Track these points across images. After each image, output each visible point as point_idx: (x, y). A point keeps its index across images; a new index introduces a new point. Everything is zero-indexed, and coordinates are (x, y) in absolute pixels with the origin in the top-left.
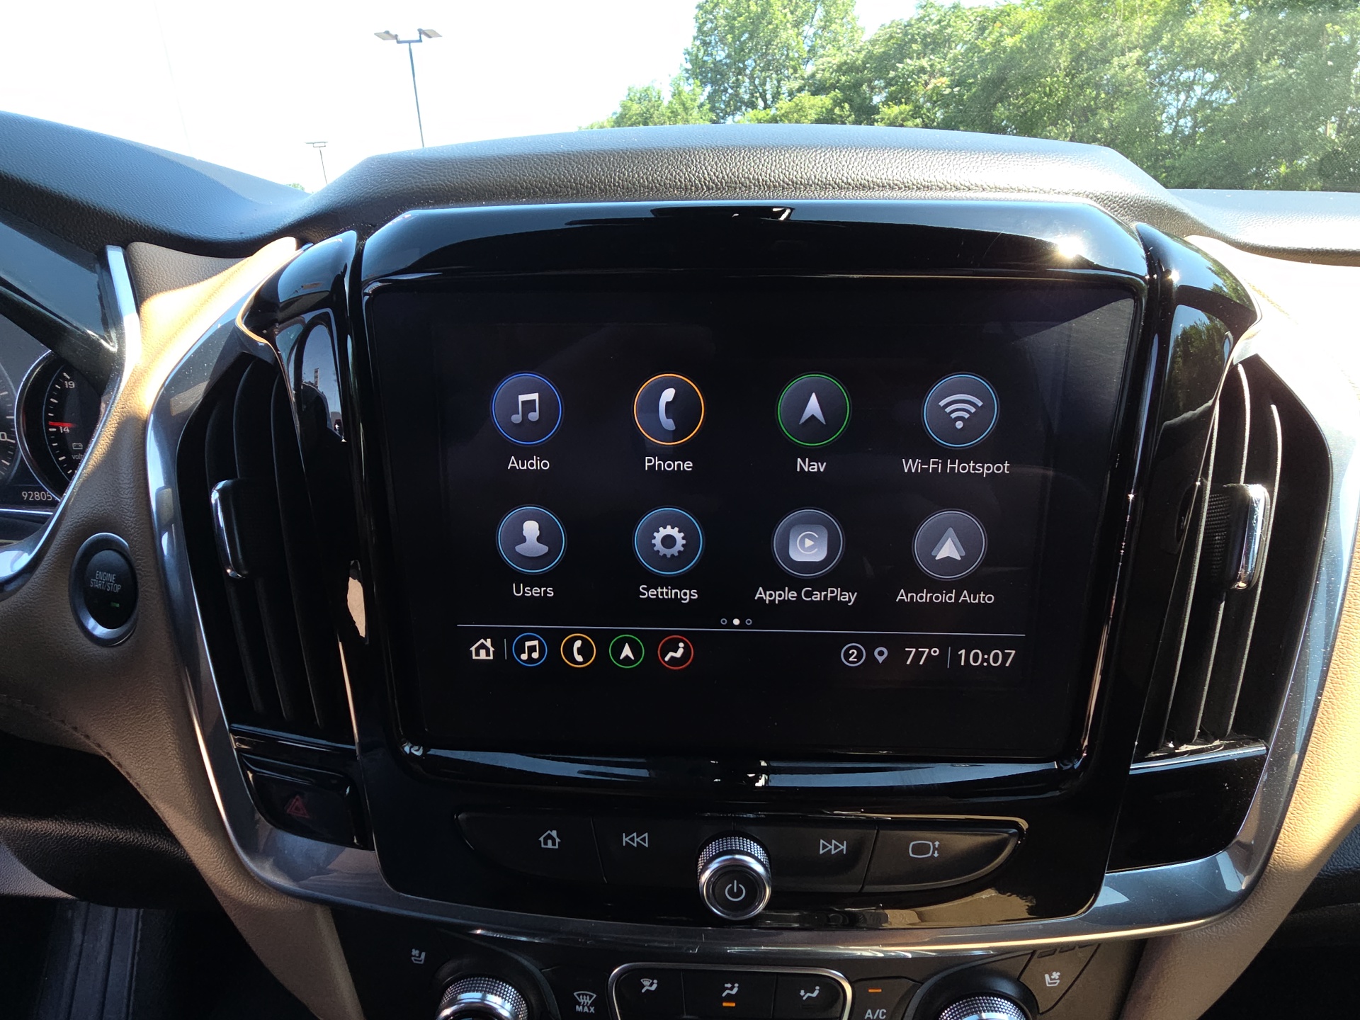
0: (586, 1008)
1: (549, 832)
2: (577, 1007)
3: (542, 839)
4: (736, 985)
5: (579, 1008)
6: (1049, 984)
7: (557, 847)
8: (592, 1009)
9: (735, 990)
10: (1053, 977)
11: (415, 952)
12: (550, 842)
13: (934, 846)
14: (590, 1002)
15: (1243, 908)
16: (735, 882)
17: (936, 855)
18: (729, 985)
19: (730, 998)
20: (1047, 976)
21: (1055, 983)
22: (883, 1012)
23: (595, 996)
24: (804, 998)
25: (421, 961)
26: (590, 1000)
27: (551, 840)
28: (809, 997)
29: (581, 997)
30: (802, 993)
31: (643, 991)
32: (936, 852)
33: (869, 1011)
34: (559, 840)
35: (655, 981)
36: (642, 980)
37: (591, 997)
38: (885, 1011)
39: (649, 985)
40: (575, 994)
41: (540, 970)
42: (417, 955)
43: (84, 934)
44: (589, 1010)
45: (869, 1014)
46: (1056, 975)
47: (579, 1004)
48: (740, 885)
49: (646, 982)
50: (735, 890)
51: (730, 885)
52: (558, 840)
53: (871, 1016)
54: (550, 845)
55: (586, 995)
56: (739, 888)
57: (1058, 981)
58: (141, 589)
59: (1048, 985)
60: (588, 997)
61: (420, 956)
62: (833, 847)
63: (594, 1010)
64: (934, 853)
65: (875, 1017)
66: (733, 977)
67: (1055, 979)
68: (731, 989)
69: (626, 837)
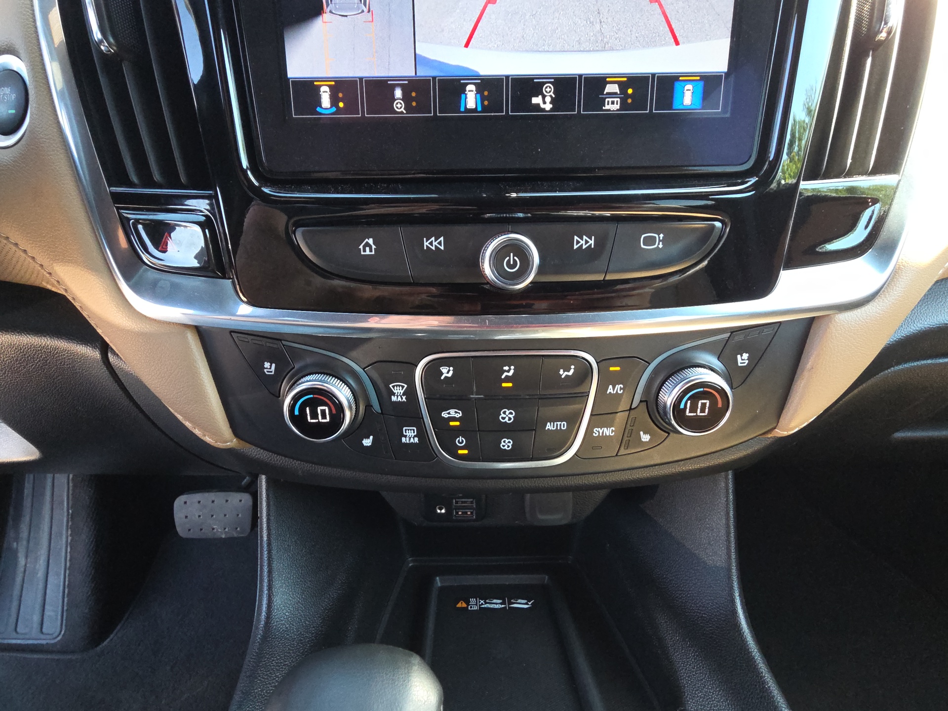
0: (399, 397)
1: (367, 240)
2: (393, 397)
3: (361, 247)
5: (394, 399)
6: (741, 363)
7: (373, 253)
8: (404, 398)
9: (512, 372)
10: (743, 358)
11: (267, 365)
12: (367, 249)
14: (402, 392)
16: (512, 254)
17: (661, 246)
19: (507, 379)
20: (739, 356)
21: (744, 363)
23: (406, 386)
25: (271, 372)
26: (402, 390)
27: (369, 247)
29: (395, 388)
31: (442, 378)
32: (661, 243)
33: (611, 387)
34: (375, 247)
35: (451, 368)
37: (403, 387)
38: (622, 386)
39: (447, 372)
40: (391, 386)
41: (364, 369)
42: (269, 367)
44: (402, 398)
45: (610, 390)
46: (745, 356)
47: (394, 394)
48: (515, 258)
49: (444, 370)
50: (512, 263)
51: (508, 258)
52: (374, 247)
53: (612, 391)
54: (368, 252)
55: (399, 386)
56: (515, 261)
57: (747, 362)
59: (740, 365)
60: (401, 388)
61: (270, 368)
62: (584, 242)
63: (406, 398)
64: (659, 244)
65: (615, 392)
66: (509, 360)
67: (744, 360)
69: (426, 242)
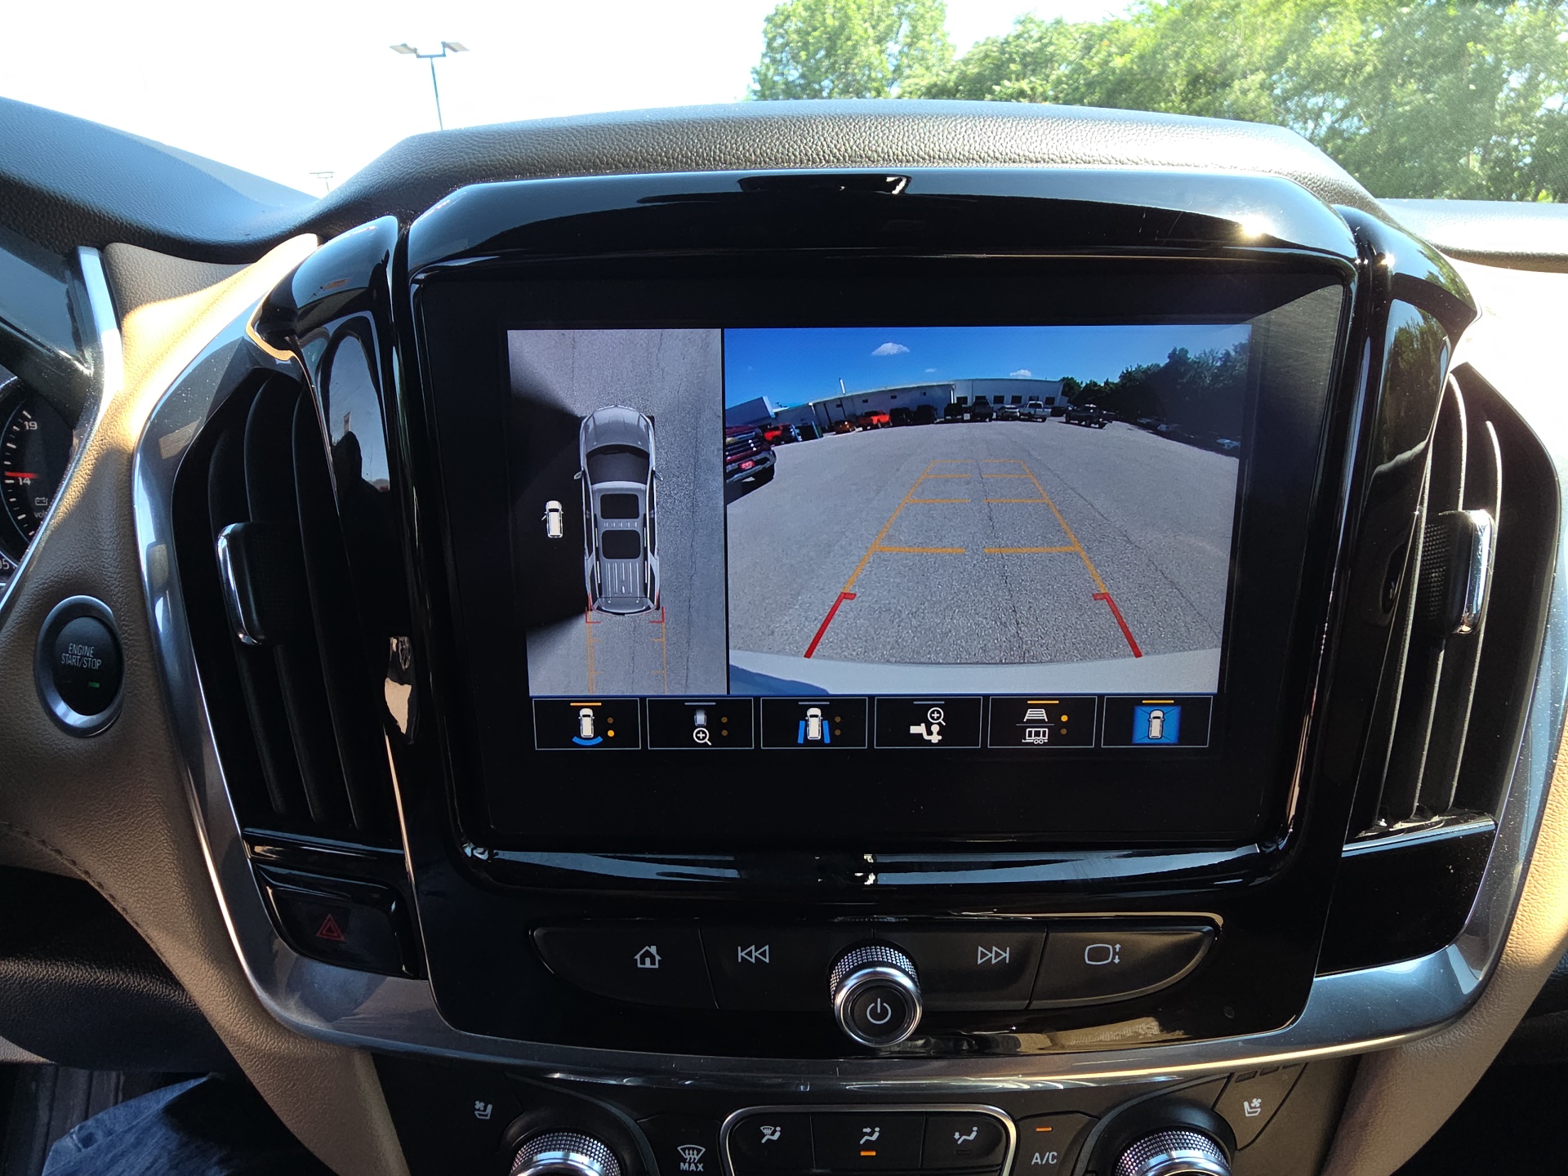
0: (693, 1165)
1: (647, 948)
2: (682, 1164)
3: (638, 957)
4: (877, 1129)
5: (684, 1166)
6: (1249, 1113)
7: (657, 966)
8: (700, 1167)
9: (876, 1135)
10: (1253, 1105)
11: (479, 1105)
12: (648, 960)
13: (1114, 949)
14: (697, 1158)
15: (1473, 1014)
16: (879, 1000)
17: (1117, 961)
18: (868, 1130)
19: (869, 1145)
20: (1246, 1104)
21: (1256, 1112)
22: (1053, 1155)
23: (704, 1150)
24: (959, 1142)
25: (487, 1116)
26: (697, 1155)
27: (649, 958)
28: (965, 1140)
29: (687, 1152)
30: (957, 1135)
31: (764, 1141)
32: (1117, 957)
33: (1037, 1155)
34: (660, 958)
35: (778, 1129)
36: (762, 1128)
37: (699, 1151)
38: (1056, 1154)
39: (770, 1134)
40: (679, 1148)
41: (636, 1121)
42: (482, 1109)
43: (51, 1109)
44: (697, 1167)
45: (1037, 1159)
46: (1256, 1102)
47: (684, 1161)
48: (885, 1004)
49: (767, 1130)
50: (879, 1011)
51: (873, 1005)
52: (658, 958)
53: (1039, 1161)
54: (648, 964)
55: (693, 1149)
56: (883, 1007)
57: (1259, 1110)
58: (127, 663)
59: (1247, 1115)
60: (695, 1152)
61: (485, 1110)
62: (994, 954)
63: (703, 1167)
64: (1114, 958)
65: (1044, 1163)
66: (872, 1120)
67: (1255, 1107)
68: (871, 1134)
69: (742, 952)
